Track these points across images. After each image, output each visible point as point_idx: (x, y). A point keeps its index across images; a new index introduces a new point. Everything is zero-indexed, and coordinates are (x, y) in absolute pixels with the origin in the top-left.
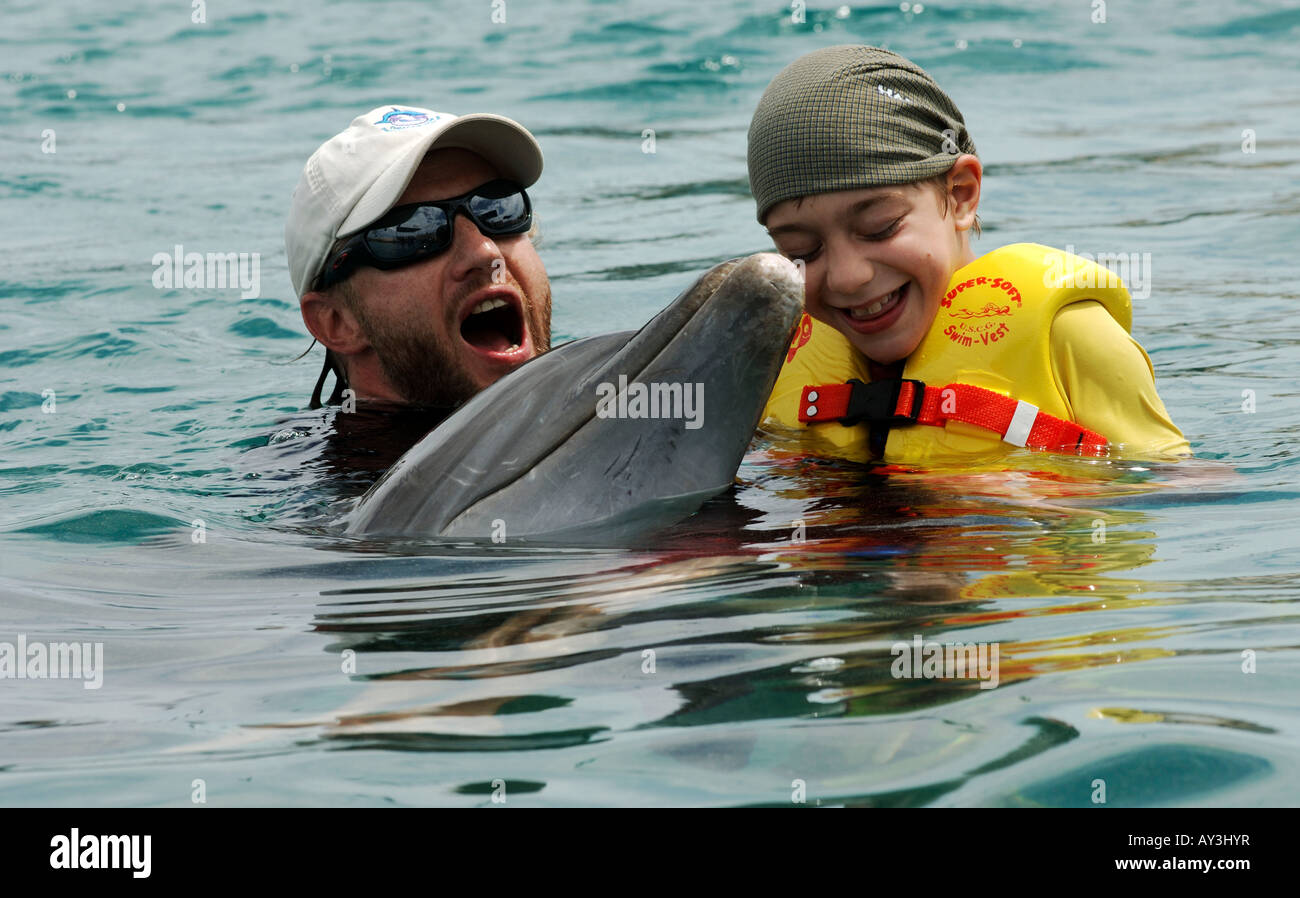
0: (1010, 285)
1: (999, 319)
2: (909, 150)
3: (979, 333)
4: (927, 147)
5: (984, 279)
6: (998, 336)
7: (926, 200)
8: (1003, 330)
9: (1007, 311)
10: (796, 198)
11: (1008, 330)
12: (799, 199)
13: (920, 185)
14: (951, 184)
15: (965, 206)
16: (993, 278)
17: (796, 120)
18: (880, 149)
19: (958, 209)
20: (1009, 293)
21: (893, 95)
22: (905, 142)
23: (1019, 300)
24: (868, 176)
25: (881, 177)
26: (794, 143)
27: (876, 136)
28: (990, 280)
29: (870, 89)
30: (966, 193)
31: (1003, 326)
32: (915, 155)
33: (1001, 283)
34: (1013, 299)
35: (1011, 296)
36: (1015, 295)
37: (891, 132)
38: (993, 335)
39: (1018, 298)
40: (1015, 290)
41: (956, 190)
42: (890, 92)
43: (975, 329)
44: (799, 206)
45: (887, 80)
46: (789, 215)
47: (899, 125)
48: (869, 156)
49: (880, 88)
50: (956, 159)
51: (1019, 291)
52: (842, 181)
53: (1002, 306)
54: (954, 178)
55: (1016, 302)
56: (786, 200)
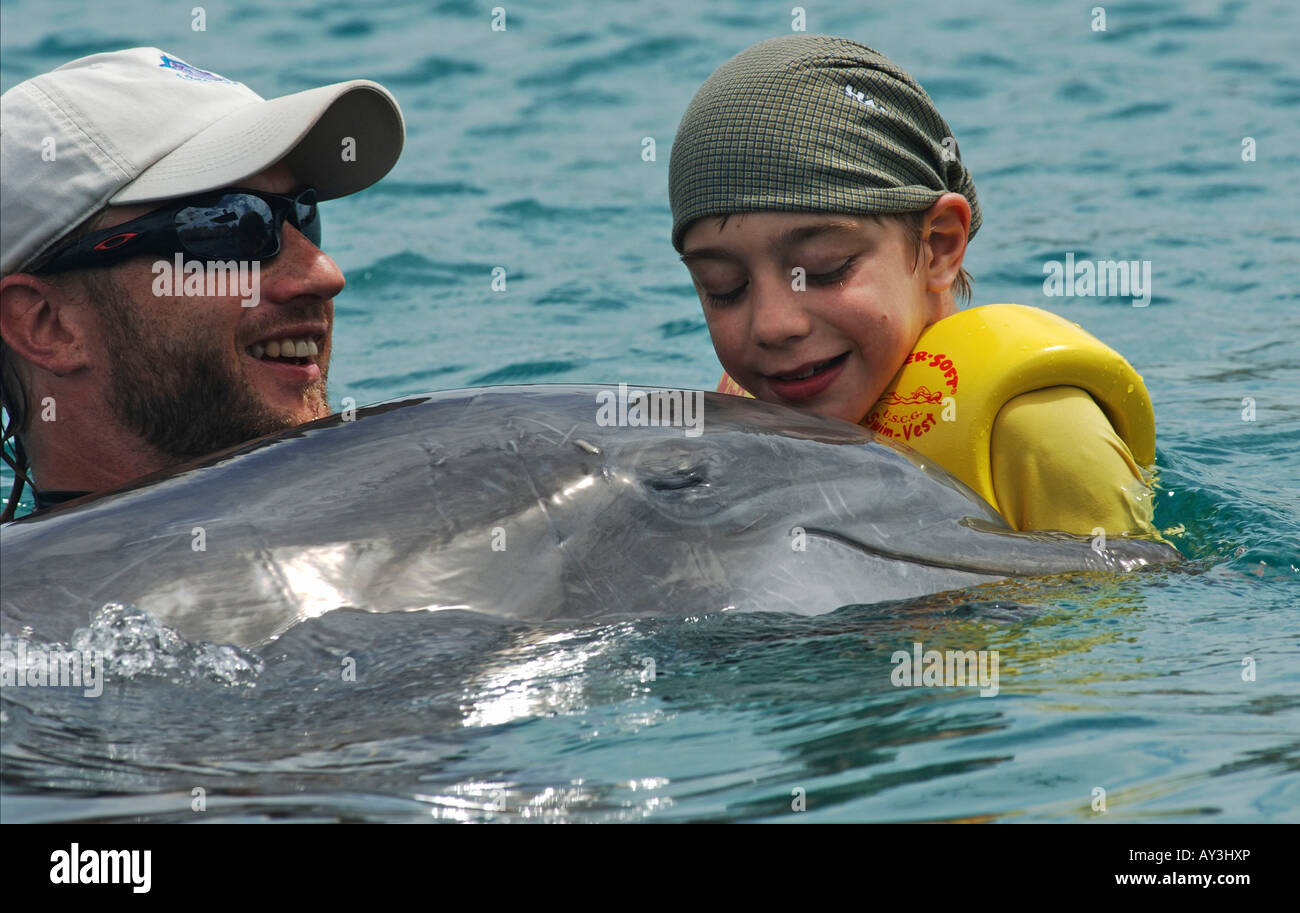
0: (950, 363)
1: (925, 408)
2: (874, 172)
3: (902, 425)
4: (900, 175)
5: (925, 353)
6: (922, 429)
7: (892, 243)
8: (929, 422)
9: (938, 399)
10: (719, 215)
11: (934, 423)
12: (724, 215)
13: (885, 221)
14: (928, 230)
15: (945, 260)
16: (935, 354)
17: (733, 115)
18: (835, 165)
19: (933, 263)
20: (946, 375)
21: (865, 100)
22: (871, 161)
23: (955, 386)
24: (814, 198)
25: (832, 201)
26: (726, 143)
27: (832, 148)
28: (930, 356)
29: (834, 88)
30: (947, 244)
31: (930, 417)
32: (882, 179)
33: (942, 360)
34: (949, 383)
35: (948, 379)
36: (952, 378)
37: (854, 146)
38: (918, 428)
39: (954, 383)
40: (954, 371)
41: (935, 238)
42: (860, 96)
43: (899, 419)
44: (723, 227)
45: (859, 80)
46: (710, 236)
47: (866, 138)
48: (820, 172)
49: (849, 89)
50: (939, 197)
51: (958, 374)
52: (780, 199)
53: (933, 392)
54: (933, 224)
55: (951, 387)
56: (707, 216)
